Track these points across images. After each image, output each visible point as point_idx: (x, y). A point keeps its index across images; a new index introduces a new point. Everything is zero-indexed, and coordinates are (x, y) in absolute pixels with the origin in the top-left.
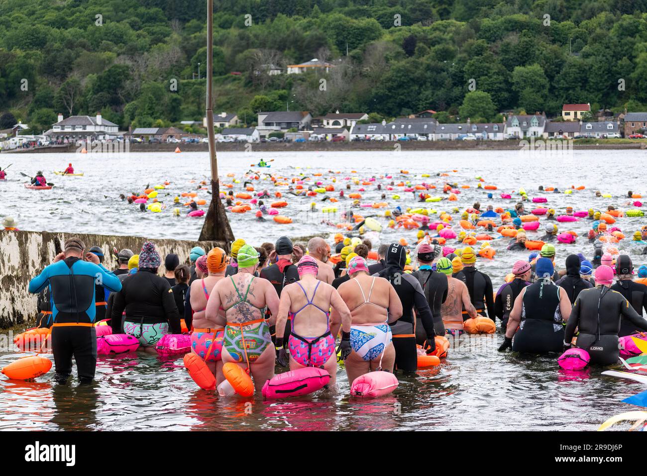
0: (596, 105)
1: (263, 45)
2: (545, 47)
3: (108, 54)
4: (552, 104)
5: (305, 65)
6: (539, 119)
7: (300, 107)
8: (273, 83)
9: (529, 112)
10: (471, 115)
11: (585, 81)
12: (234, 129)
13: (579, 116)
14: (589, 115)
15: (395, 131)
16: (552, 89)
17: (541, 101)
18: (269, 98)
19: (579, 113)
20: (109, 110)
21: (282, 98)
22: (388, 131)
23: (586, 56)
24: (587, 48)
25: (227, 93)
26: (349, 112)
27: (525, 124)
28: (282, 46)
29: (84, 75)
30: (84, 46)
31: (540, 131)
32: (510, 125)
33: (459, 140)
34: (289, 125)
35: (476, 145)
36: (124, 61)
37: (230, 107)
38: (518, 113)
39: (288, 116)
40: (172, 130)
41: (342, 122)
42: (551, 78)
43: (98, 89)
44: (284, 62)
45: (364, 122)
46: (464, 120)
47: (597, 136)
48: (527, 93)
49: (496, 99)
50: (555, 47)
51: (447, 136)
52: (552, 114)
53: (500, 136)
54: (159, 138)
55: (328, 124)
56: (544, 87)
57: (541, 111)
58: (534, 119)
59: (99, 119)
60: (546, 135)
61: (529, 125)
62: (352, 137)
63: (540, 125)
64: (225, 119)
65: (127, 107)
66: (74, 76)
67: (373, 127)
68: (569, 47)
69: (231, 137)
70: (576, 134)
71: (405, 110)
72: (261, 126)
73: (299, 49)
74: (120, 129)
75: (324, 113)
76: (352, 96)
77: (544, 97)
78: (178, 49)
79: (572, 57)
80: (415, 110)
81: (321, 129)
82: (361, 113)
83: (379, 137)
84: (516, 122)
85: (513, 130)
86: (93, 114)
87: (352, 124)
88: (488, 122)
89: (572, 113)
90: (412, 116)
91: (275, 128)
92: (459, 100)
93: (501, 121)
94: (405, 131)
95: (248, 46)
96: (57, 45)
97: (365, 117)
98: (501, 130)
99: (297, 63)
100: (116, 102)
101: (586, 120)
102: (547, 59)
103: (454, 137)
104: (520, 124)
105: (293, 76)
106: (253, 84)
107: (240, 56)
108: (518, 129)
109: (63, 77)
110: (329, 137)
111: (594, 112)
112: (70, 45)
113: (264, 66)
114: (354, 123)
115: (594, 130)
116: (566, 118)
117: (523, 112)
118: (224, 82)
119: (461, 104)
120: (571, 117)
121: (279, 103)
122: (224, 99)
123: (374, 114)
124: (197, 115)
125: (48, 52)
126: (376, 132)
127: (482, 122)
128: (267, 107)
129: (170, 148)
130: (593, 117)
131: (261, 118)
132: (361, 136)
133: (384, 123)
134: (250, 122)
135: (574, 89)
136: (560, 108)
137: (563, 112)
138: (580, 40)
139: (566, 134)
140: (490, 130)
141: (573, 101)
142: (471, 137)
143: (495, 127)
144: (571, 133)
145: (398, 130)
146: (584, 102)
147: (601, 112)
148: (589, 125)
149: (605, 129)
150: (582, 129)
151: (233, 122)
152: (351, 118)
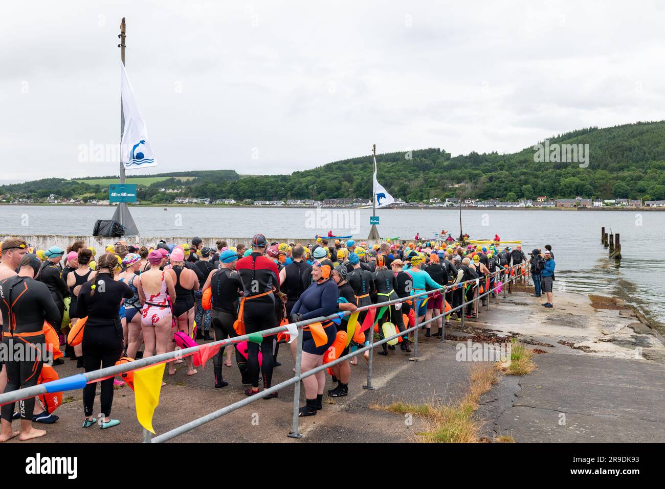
0: (548, 197)
1: (447, 179)
2: (532, 180)
3: (402, 181)
4: (534, 196)
5: (460, 185)
7: (458, 197)
8: (450, 190)
9: (527, 199)
10: (509, 200)
11: (545, 190)
12: (439, 203)
15: (486, 204)
16: (534, 192)
17: (531, 195)
18: (449, 194)
19: (542, 199)
20: (403, 197)
21: (453, 194)
22: (484, 204)
23: (545, 182)
24: (545, 180)
25: (437, 192)
26: (472, 198)
28: (453, 179)
29: (395, 187)
30: (395, 178)
31: (530, 205)
33: (506, 207)
34: (455, 202)
35: (511, 208)
36: (407, 183)
37: (437, 196)
38: (524, 199)
39: (455, 199)
40: (421, 203)
41: (470, 201)
42: (534, 189)
43: (400, 191)
44: (454, 183)
45: (477, 201)
46: (507, 201)
47: (548, 206)
48: (527, 193)
49: (517, 195)
50: (535, 179)
51: (502, 206)
52: (534, 199)
53: (518, 206)
54: (417, 205)
55: (467, 202)
56: (532, 191)
57: (531, 199)
58: (529, 201)
59: (400, 199)
60: (532, 206)
61: (527, 203)
62: (474, 206)
63: (530, 203)
64: (436, 200)
65: (408, 196)
66: (393, 187)
67: (479, 203)
68: (540, 180)
69: (438, 205)
70: (542, 206)
71: (489, 198)
72: (447, 202)
73: (458, 180)
74: (406, 202)
75: (465, 199)
76: (474, 194)
77: (532, 194)
78: (422, 180)
79: (541, 183)
80: (493, 198)
81: (464, 203)
82: (476, 198)
83: (481, 206)
84: (523, 202)
85: (522, 204)
86: (398, 198)
87: (474, 202)
88: (515, 202)
90: (492, 200)
91: (451, 203)
92: (506, 195)
93: (518, 201)
94: (489, 204)
95: (443, 179)
96: (388, 178)
97: (477, 200)
98: (518, 204)
99: (457, 184)
100: (405, 195)
101: (545, 201)
102: (533, 183)
103: (504, 206)
105: (456, 188)
106: (444, 190)
107: (440, 182)
108: (523, 204)
109: (390, 187)
110: (467, 205)
111: (547, 199)
112: (392, 178)
113: (447, 185)
115: (547, 204)
116: (538, 201)
118: (436, 189)
120: (540, 200)
121: (452, 196)
122: (436, 194)
123: (480, 199)
124: (428, 199)
125: (385, 180)
126: (481, 204)
127: (513, 202)
128: (448, 197)
129: (420, 208)
130: (547, 201)
131: (447, 200)
132: (476, 205)
133: (483, 202)
134: (443, 201)
135: (541, 192)
136: (537, 198)
138: (543, 178)
139: (538, 206)
140: (515, 204)
141: (541, 196)
142: (509, 206)
143: (517, 203)
144: (540, 205)
145: (487, 204)
146: (544, 196)
147: (549, 199)
148: (546, 203)
149: (550, 204)
150: (543, 204)
151: (438, 201)
152: (473, 200)
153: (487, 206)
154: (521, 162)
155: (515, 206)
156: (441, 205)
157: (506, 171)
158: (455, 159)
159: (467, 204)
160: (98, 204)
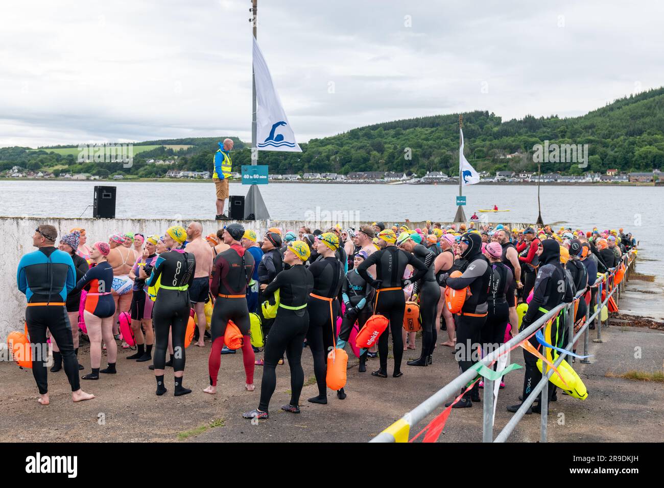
0: (619, 170)
1: (498, 148)
2: (601, 149)
3: (444, 150)
4: (603, 169)
5: (513, 155)
6: (598, 175)
7: (511, 170)
8: (502, 161)
9: (595, 172)
10: (573, 173)
11: (615, 161)
12: (488, 177)
13: (613, 174)
14: (617, 174)
16: (603, 164)
17: (599, 168)
18: (500, 166)
19: (613, 173)
20: (444, 170)
21: (505, 166)
22: (543, 178)
23: (616, 152)
24: (616, 149)
25: (485, 164)
26: (528, 171)
27: (593, 176)
28: (505, 148)
29: (436, 157)
30: (435, 147)
31: (598, 179)
32: (587, 177)
33: (569, 182)
34: (507, 176)
35: (575, 184)
37: (486, 169)
38: (590, 173)
39: (507, 173)
41: (526, 175)
42: (603, 160)
43: (441, 163)
44: (506, 153)
45: (534, 175)
46: (570, 175)
47: (620, 181)
48: (595, 165)
50: (604, 149)
51: (564, 180)
52: (603, 173)
53: (584, 181)
55: (521, 176)
56: (600, 163)
57: (599, 172)
58: (596, 175)
59: (441, 173)
60: (601, 181)
61: (594, 177)
62: (530, 180)
63: (599, 177)
64: (485, 174)
65: (451, 169)
66: (432, 158)
67: (538, 177)
68: (609, 149)
70: (612, 180)
71: (549, 171)
72: (497, 176)
73: (511, 149)
74: (448, 177)
75: (520, 172)
76: (530, 166)
77: (600, 167)
78: (468, 149)
79: (611, 153)
80: (553, 171)
81: (519, 177)
82: (534, 172)
83: (539, 180)
84: (589, 175)
85: (588, 179)
86: (439, 171)
87: (530, 176)
88: (579, 175)
89: (610, 172)
90: (552, 173)
91: (502, 177)
93: (584, 175)
94: (549, 179)
95: (492, 149)
96: (426, 147)
98: (584, 178)
99: (510, 154)
100: (447, 167)
101: (615, 175)
102: (601, 153)
103: (567, 181)
104: (591, 177)
105: (509, 159)
106: (495, 161)
107: (490, 151)
108: (590, 178)
109: (429, 158)
110: (522, 180)
111: (619, 172)
112: (431, 147)
113: (498, 155)
114: (531, 176)
115: (618, 179)
116: (608, 174)
117: (592, 172)
118: (484, 161)
119: (569, 169)
120: (610, 174)
121: (504, 168)
122: (484, 167)
123: (538, 172)
125: (423, 150)
127: (577, 176)
128: (500, 169)
130: (618, 174)
131: (498, 173)
132: (533, 180)
133: (541, 176)
134: (494, 175)
135: (611, 164)
136: (606, 170)
137: (607, 172)
138: (614, 146)
139: (608, 180)
140: (580, 179)
141: (611, 168)
142: (573, 181)
143: (582, 177)
144: (610, 180)
145: (547, 178)
146: (615, 169)
147: (621, 172)
148: (617, 177)
149: (622, 179)
150: (614, 179)
151: (487, 175)
152: (530, 173)
153: (546, 181)
154: (587, 128)
155: (580, 181)
156: (491, 180)
157: (569, 138)
158: (506, 124)
159: (521, 178)
160: (72, 178)
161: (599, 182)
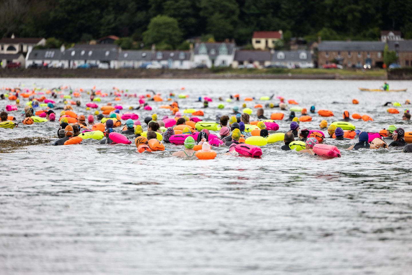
0: (289, 33)
4: (242, 31)
6: (228, 47)
9: (219, 39)
10: (157, 41)
11: (277, 7)
13: (271, 45)
14: (281, 44)
15: (75, 58)
16: (242, 16)
17: (230, 27)
19: (270, 41)
22: (67, 57)
27: (213, 52)
31: (230, 59)
32: (197, 53)
33: (143, 68)
35: (161, 73)
38: (205, 41)
41: (17, 47)
45: (41, 48)
46: (148, 47)
47: (290, 65)
48: (216, 19)
49: (182, 25)
51: (130, 64)
52: (242, 42)
53: (187, 65)
55: (2, 49)
56: (233, 12)
57: (231, 38)
58: (223, 47)
60: (235, 65)
61: (217, 53)
62: (28, 63)
63: (229, 53)
67: (50, 53)
70: (267, 64)
71: (85, 36)
76: (29, 19)
77: (234, 24)
80: (96, 36)
82: (39, 38)
83: (57, 64)
84: (203, 49)
85: (200, 58)
87: (29, 49)
88: (174, 49)
89: (263, 41)
90: (93, 42)
92: (143, 25)
93: (187, 48)
94: (86, 58)
97: (43, 42)
98: (187, 58)
101: (277, 48)
103: (138, 64)
104: (208, 52)
108: (206, 57)
110: (4, 63)
111: (287, 41)
114: (30, 49)
115: (285, 60)
116: (256, 46)
117: (211, 40)
119: (146, 29)
120: (262, 45)
123: (52, 39)
126: (54, 58)
127: (168, 49)
130: (285, 46)
132: (39, 62)
133: (63, 49)
135: (265, 15)
136: (251, 35)
137: (254, 40)
139: (257, 64)
140: (175, 58)
141: (264, 29)
142: (156, 65)
143: (182, 55)
144: (262, 63)
145: (78, 57)
146: (276, 30)
147: (294, 39)
148: (281, 54)
149: (297, 58)
152: (28, 43)
155: (176, 65)
161: (230, 68)
